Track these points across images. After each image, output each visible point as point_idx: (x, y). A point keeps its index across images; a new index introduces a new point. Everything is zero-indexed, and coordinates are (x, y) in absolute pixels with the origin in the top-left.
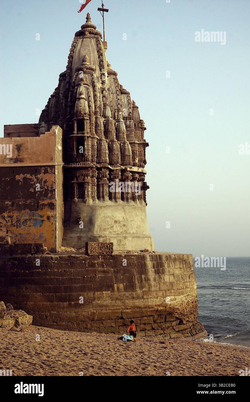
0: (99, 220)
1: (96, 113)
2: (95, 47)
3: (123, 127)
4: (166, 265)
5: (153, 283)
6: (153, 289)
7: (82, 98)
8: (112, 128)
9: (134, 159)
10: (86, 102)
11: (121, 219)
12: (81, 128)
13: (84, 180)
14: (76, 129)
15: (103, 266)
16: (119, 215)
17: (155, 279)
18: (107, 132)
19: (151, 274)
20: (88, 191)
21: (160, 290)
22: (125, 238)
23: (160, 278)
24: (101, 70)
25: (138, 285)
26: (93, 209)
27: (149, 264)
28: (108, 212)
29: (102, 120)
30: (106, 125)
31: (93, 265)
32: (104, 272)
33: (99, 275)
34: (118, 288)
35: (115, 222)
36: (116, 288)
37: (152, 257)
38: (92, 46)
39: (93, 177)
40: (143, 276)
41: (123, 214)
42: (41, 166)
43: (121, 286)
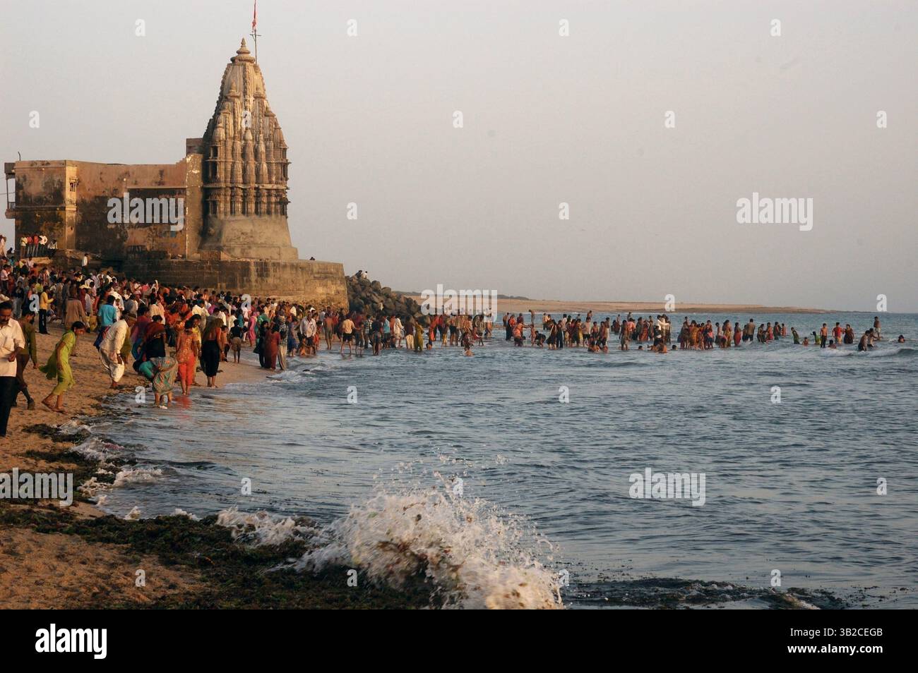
0: (227, 232)
1: (234, 138)
2: (241, 74)
3: (262, 148)
4: (272, 271)
5: (254, 284)
6: (254, 288)
7: (219, 127)
8: (250, 150)
9: (270, 177)
10: (224, 130)
11: (249, 231)
12: (216, 154)
13: (216, 198)
14: (212, 154)
15: (210, 269)
16: (248, 228)
17: (256, 281)
18: (244, 155)
19: (253, 276)
20: (220, 208)
21: (261, 290)
22: (250, 248)
23: (262, 280)
24: (244, 96)
25: (239, 284)
26: (222, 222)
27: (253, 268)
28: (236, 226)
29: (239, 144)
30: (244, 148)
31: (202, 268)
32: (211, 273)
33: (206, 276)
34: (221, 286)
35: (242, 233)
36: (219, 286)
37: (256, 264)
38: (239, 73)
39: (225, 195)
40: (245, 278)
41: (251, 227)
42: (176, 189)
43: (224, 285)
